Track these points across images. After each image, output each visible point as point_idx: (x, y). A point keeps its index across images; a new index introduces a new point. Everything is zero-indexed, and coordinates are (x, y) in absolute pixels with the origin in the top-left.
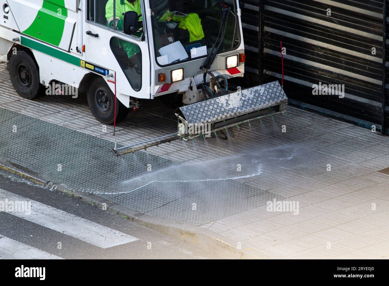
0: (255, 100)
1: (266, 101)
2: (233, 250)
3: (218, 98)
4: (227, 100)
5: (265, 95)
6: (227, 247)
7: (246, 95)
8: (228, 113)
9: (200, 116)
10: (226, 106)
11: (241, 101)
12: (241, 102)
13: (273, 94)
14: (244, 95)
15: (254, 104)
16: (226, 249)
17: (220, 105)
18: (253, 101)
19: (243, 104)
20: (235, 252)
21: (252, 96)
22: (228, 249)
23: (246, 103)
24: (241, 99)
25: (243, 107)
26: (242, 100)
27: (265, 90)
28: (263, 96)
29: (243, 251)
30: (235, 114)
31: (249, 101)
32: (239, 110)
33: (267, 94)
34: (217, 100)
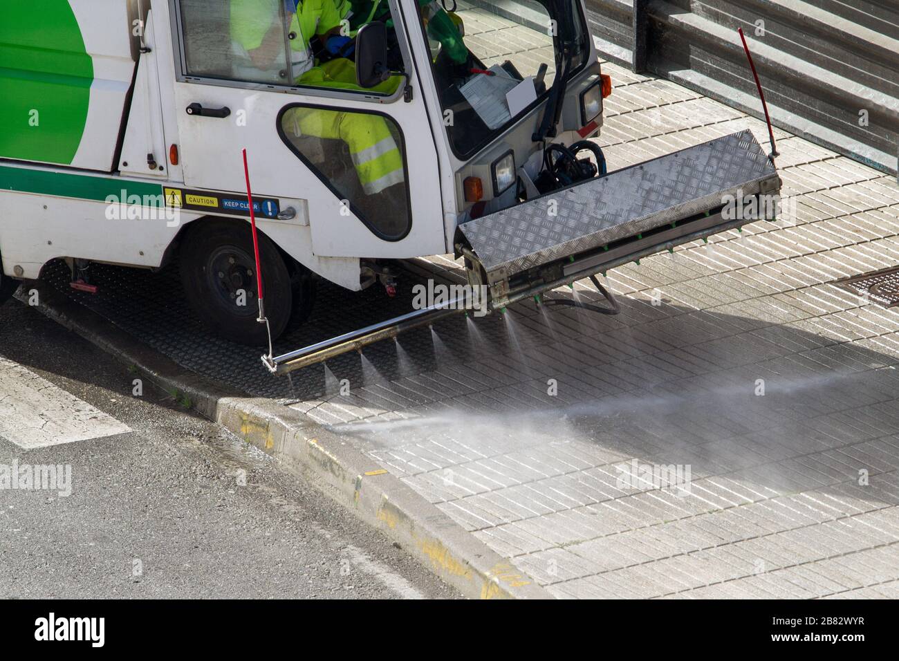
0: (680, 187)
1: (714, 187)
2: (341, 472)
3: (572, 191)
4: (597, 192)
5: (710, 169)
6: (328, 464)
7: (654, 174)
8: (600, 228)
9: (517, 241)
10: (596, 208)
11: (640, 191)
12: (639, 195)
13: (734, 167)
14: (648, 177)
15: (679, 195)
16: (327, 470)
17: (578, 207)
18: (673, 189)
19: (646, 199)
20: (344, 478)
21: (673, 176)
22: (333, 471)
23: (653, 197)
24: (640, 186)
25: (644, 206)
26: (643, 189)
27: (710, 157)
28: (703, 173)
29: (360, 477)
30: (621, 227)
31: (662, 189)
32: (633, 217)
33: (715, 167)
34: (571, 196)
